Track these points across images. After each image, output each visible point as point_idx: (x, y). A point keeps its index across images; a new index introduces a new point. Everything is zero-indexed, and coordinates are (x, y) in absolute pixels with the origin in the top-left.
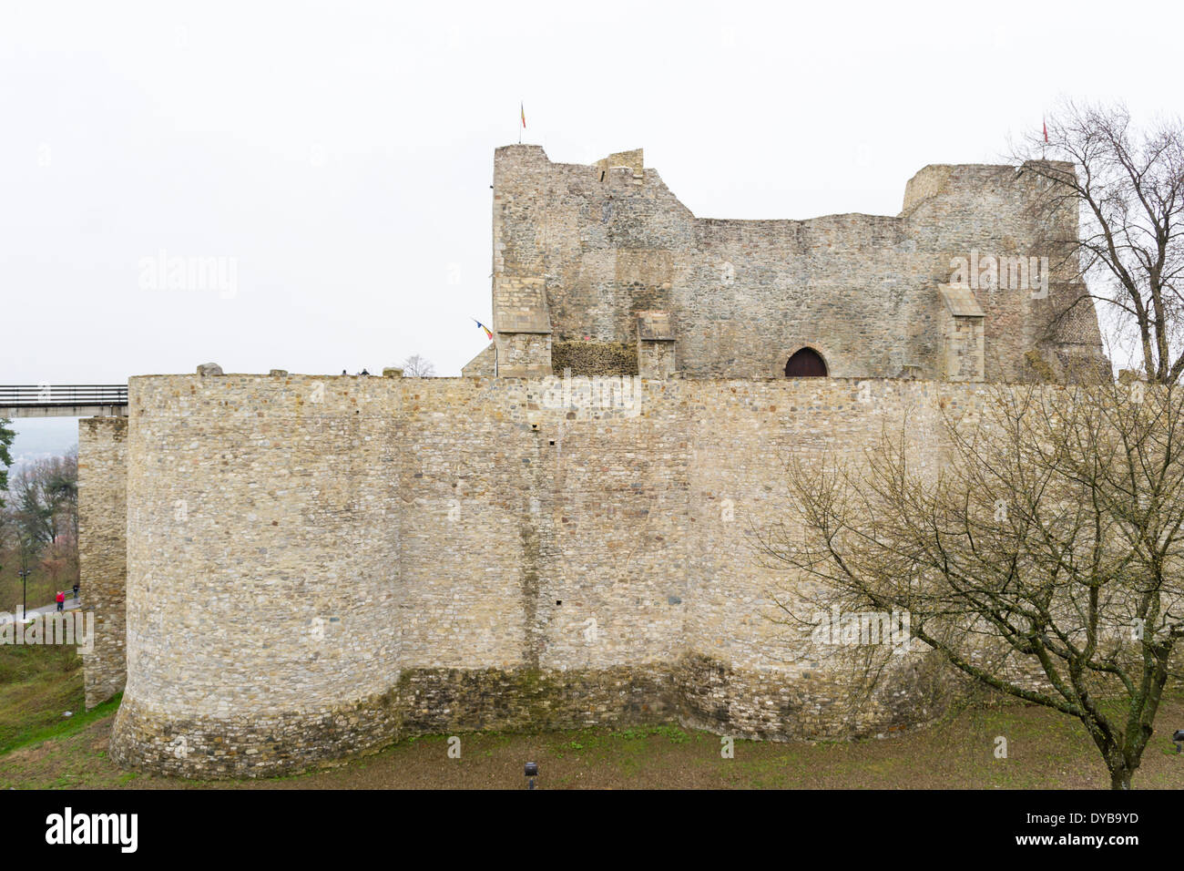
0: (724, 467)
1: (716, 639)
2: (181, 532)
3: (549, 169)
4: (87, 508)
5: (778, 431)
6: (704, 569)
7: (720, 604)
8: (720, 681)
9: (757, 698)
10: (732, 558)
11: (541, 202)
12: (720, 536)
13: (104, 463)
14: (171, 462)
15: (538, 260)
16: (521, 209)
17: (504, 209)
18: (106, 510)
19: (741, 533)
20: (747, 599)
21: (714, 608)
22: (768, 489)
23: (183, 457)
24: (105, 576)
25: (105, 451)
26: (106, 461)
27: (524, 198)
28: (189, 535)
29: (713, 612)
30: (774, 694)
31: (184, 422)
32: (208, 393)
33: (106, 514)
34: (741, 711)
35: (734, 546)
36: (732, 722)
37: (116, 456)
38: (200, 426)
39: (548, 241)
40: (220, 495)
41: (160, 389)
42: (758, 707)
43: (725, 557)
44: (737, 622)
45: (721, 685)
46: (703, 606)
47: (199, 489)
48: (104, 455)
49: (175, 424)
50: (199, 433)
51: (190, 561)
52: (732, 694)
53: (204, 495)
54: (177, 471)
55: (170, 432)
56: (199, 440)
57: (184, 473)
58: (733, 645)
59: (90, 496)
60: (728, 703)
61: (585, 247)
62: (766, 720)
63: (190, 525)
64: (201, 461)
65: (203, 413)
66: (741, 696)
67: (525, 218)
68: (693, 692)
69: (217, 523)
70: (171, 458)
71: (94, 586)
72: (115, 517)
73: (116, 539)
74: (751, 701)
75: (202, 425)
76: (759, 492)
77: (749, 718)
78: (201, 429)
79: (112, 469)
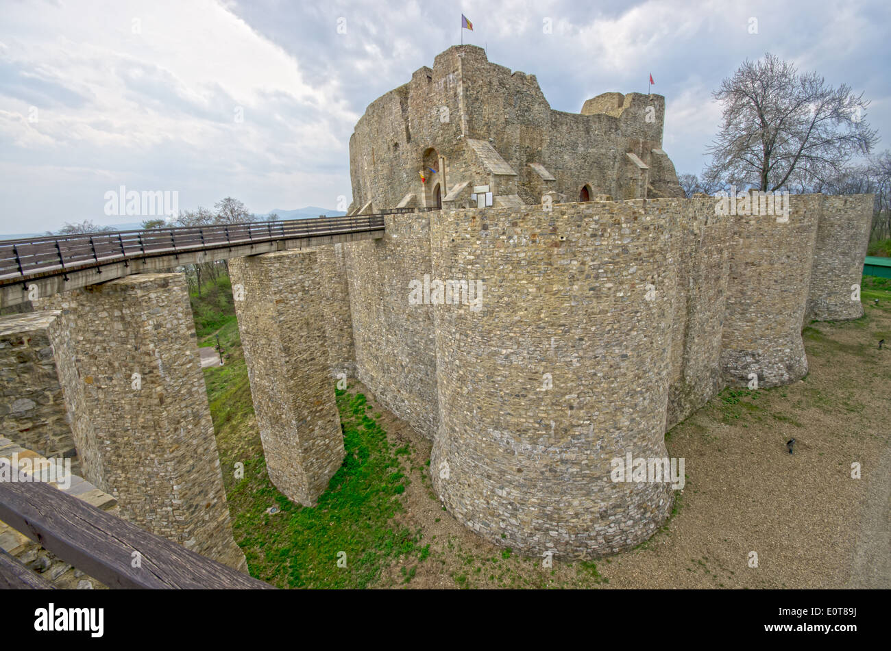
0: (766, 247)
1: (747, 340)
2: (617, 351)
3: (488, 67)
4: (288, 339)
5: (798, 225)
6: (742, 304)
7: (753, 322)
8: (754, 361)
9: (775, 365)
10: (765, 296)
11: (485, 89)
12: (758, 285)
13: (295, 295)
14: (609, 289)
15: (485, 128)
16: (475, 92)
17: (467, 91)
18: (302, 337)
19: (772, 282)
20: (771, 316)
21: (748, 324)
22: (788, 257)
23: (621, 283)
24: (309, 392)
25: (295, 284)
26: (296, 293)
27: (476, 85)
28: (624, 352)
29: (747, 326)
30: (782, 361)
31: (625, 250)
32: (648, 218)
33: (302, 340)
34: (770, 374)
35: (767, 290)
36: (767, 380)
37: (303, 287)
38: (638, 252)
39: (490, 116)
40: (649, 312)
41: (596, 218)
42: (777, 370)
43: (760, 296)
44: (763, 329)
45: (755, 363)
46: (739, 324)
47: (635, 309)
48: (294, 288)
49: (617, 251)
50: (638, 258)
51: (625, 374)
52: (763, 366)
53: (639, 314)
54: (615, 296)
55: (610, 260)
56: (637, 265)
57: (623, 297)
58: (760, 341)
59: (289, 328)
60: (762, 371)
61: (507, 122)
62: (782, 375)
63: (625, 343)
64: (637, 284)
65: (642, 238)
66: (767, 366)
67: (478, 99)
68: (736, 369)
69: (645, 336)
70: (610, 285)
71: (303, 404)
72: (309, 341)
73: (313, 359)
74: (773, 367)
75: (640, 250)
76: (784, 259)
77: (775, 376)
78: (640, 254)
79: (302, 300)
